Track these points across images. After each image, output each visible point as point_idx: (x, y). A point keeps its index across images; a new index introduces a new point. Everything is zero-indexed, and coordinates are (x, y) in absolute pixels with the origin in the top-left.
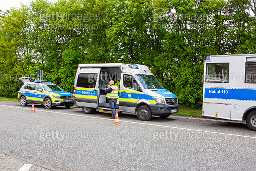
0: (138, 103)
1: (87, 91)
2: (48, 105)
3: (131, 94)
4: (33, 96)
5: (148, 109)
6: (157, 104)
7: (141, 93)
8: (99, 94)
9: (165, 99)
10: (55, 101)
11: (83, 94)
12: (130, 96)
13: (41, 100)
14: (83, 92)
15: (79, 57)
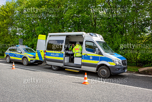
0: (99, 64)
1: (55, 54)
2: (25, 63)
3: (93, 57)
4: (15, 56)
5: (108, 69)
6: (116, 65)
7: (101, 56)
8: (64, 56)
9: (121, 61)
10: (31, 60)
11: (52, 56)
12: (91, 58)
13: (21, 59)
14: (52, 54)
15: (46, 31)
